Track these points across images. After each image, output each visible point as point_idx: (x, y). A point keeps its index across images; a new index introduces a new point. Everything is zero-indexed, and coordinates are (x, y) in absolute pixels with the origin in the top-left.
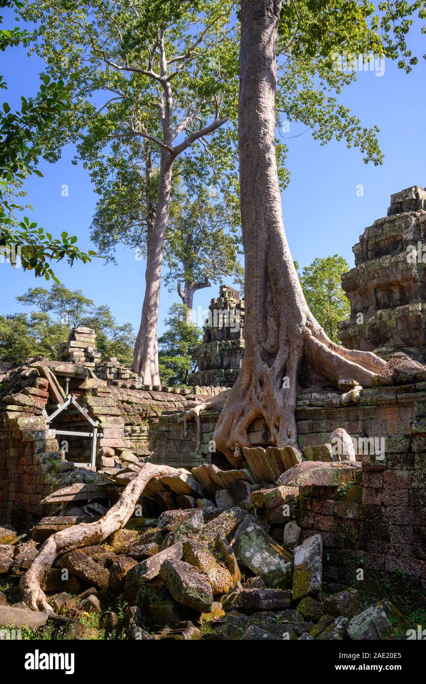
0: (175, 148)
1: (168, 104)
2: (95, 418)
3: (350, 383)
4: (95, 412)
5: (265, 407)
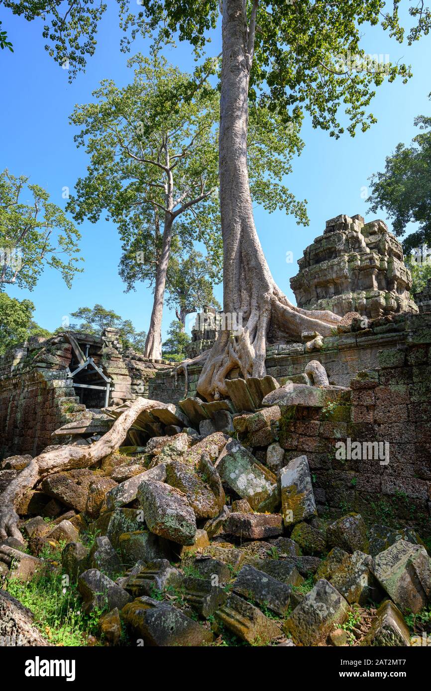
0: (175, 212)
1: (170, 185)
2: (109, 377)
3: (313, 334)
4: (108, 371)
5: (240, 358)
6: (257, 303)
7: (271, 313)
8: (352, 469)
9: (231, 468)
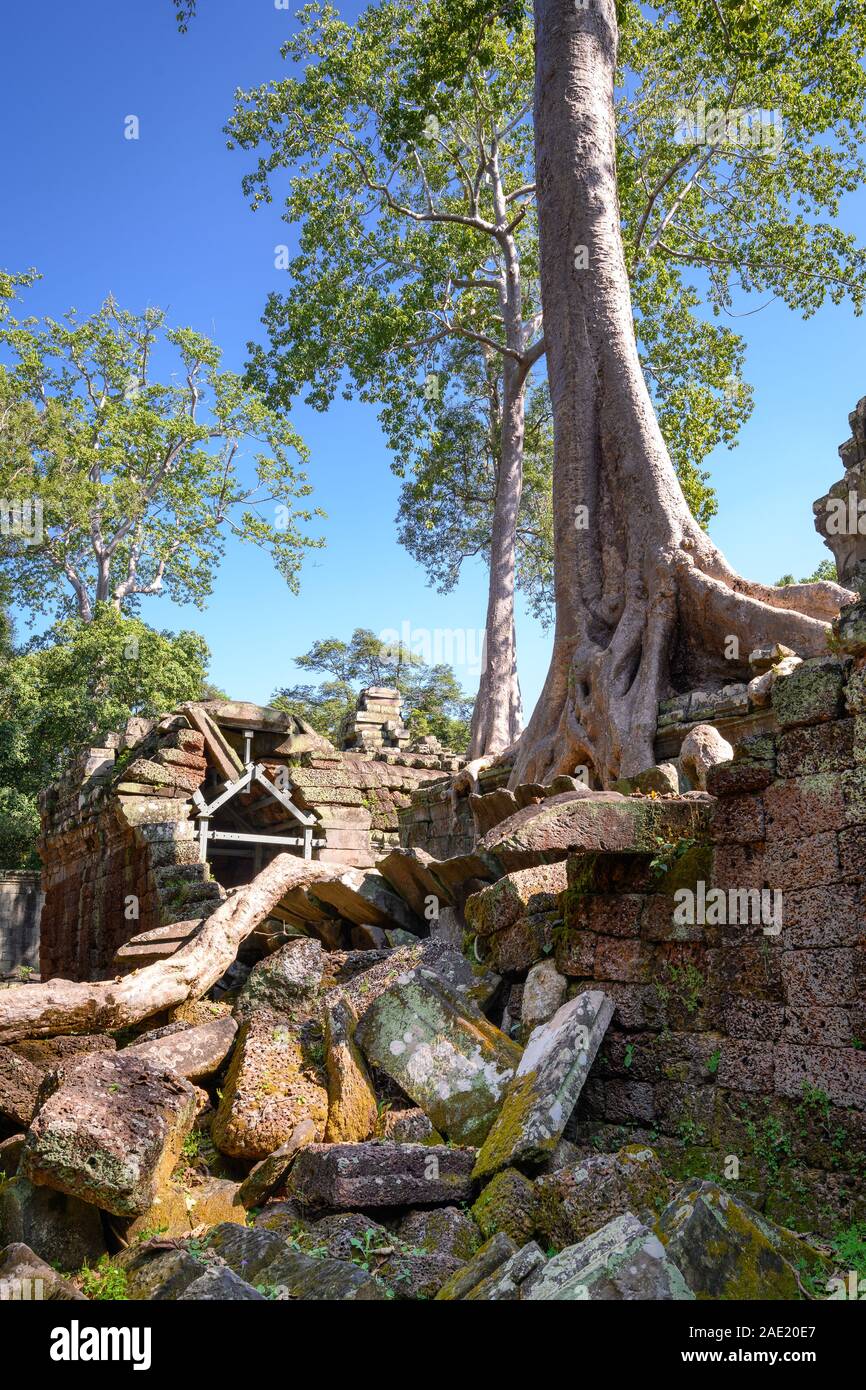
0: (527, 353)
1: (511, 275)
2: (309, 810)
3: (774, 654)
4: (307, 797)
5: (593, 739)
6: (641, 578)
7: (677, 602)
8: (713, 1028)
9: (393, 1026)
